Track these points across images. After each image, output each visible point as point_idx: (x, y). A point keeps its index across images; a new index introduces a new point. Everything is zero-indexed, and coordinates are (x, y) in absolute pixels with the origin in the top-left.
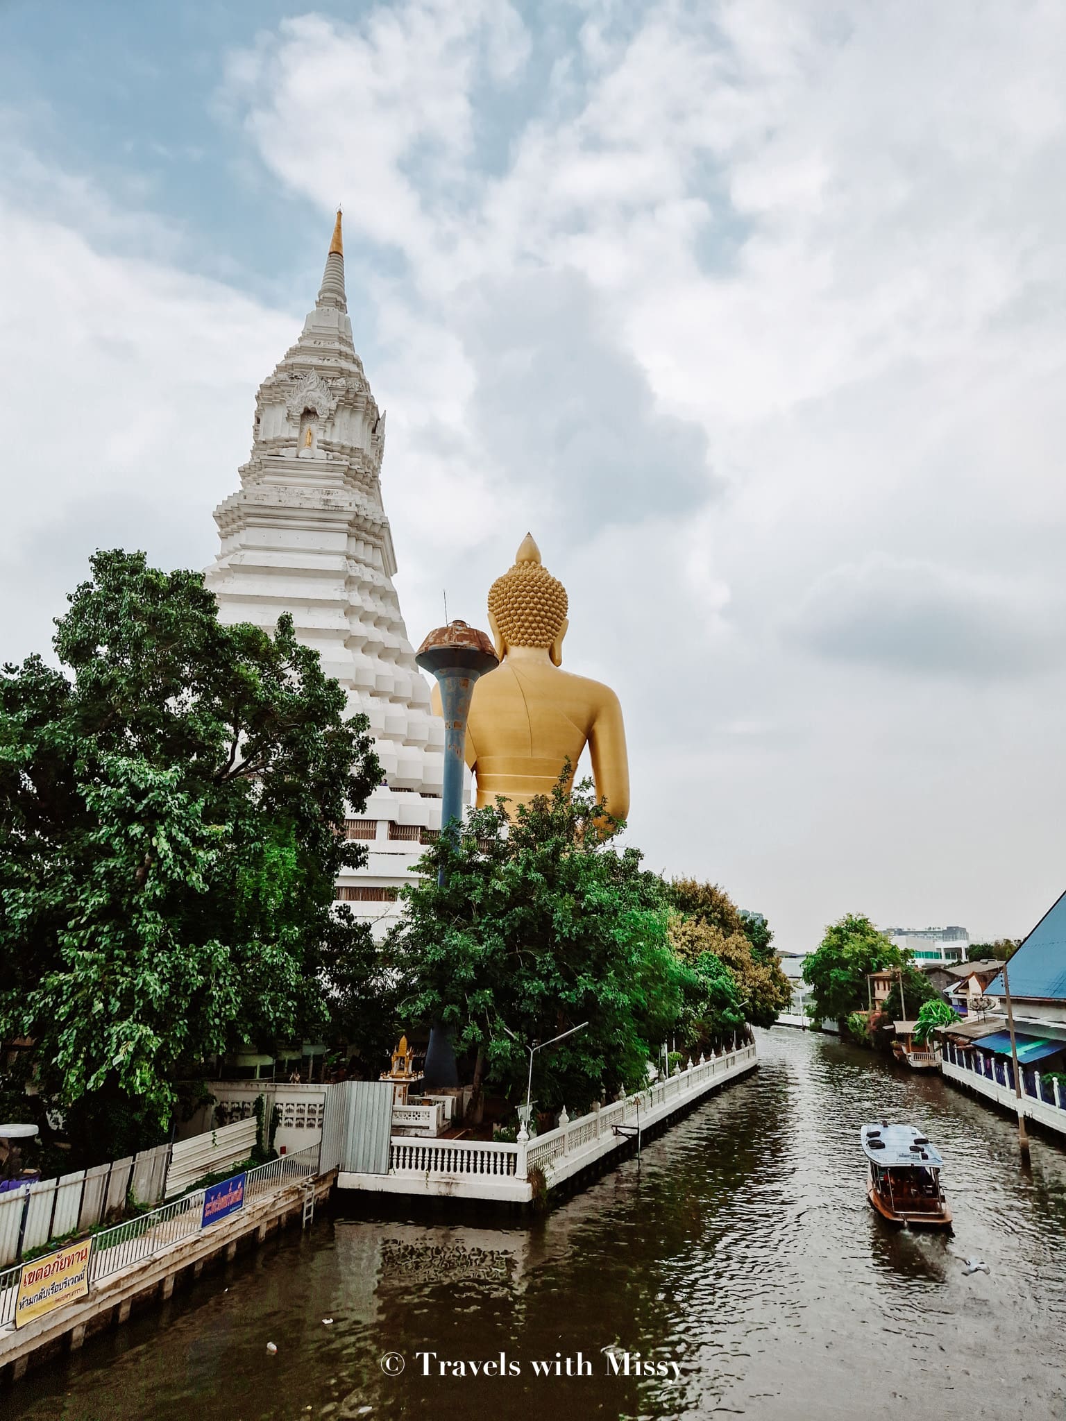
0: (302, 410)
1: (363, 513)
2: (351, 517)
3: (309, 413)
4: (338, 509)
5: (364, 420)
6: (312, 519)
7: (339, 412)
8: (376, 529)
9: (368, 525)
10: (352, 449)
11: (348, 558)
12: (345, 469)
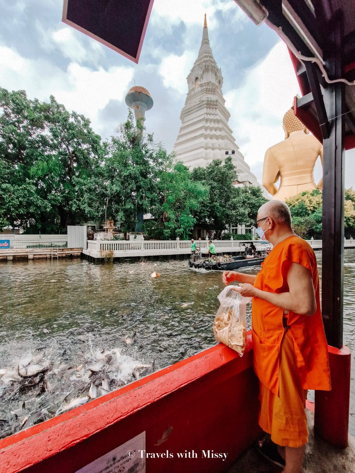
0: (195, 79)
1: (210, 99)
2: (206, 102)
3: (197, 78)
4: (203, 101)
5: (212, 73)
6: (197, 108)
7: (204, 73)
8: (215, 103)
9: (212, 103)
10: (208, 83)
11: (207, 114)
12: (206, 89)
